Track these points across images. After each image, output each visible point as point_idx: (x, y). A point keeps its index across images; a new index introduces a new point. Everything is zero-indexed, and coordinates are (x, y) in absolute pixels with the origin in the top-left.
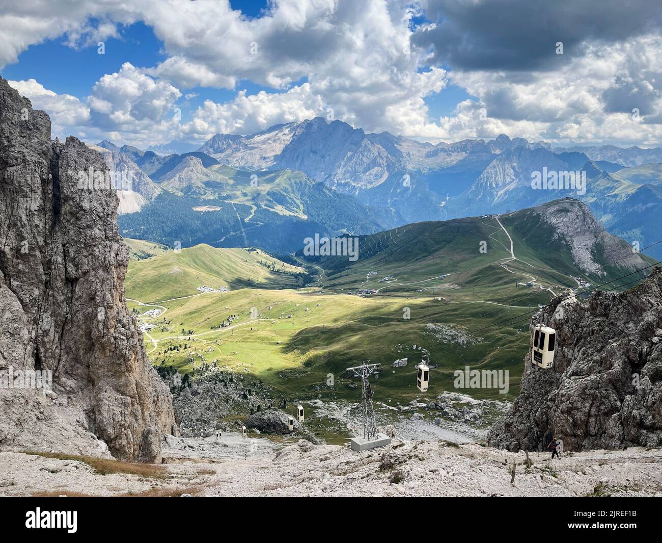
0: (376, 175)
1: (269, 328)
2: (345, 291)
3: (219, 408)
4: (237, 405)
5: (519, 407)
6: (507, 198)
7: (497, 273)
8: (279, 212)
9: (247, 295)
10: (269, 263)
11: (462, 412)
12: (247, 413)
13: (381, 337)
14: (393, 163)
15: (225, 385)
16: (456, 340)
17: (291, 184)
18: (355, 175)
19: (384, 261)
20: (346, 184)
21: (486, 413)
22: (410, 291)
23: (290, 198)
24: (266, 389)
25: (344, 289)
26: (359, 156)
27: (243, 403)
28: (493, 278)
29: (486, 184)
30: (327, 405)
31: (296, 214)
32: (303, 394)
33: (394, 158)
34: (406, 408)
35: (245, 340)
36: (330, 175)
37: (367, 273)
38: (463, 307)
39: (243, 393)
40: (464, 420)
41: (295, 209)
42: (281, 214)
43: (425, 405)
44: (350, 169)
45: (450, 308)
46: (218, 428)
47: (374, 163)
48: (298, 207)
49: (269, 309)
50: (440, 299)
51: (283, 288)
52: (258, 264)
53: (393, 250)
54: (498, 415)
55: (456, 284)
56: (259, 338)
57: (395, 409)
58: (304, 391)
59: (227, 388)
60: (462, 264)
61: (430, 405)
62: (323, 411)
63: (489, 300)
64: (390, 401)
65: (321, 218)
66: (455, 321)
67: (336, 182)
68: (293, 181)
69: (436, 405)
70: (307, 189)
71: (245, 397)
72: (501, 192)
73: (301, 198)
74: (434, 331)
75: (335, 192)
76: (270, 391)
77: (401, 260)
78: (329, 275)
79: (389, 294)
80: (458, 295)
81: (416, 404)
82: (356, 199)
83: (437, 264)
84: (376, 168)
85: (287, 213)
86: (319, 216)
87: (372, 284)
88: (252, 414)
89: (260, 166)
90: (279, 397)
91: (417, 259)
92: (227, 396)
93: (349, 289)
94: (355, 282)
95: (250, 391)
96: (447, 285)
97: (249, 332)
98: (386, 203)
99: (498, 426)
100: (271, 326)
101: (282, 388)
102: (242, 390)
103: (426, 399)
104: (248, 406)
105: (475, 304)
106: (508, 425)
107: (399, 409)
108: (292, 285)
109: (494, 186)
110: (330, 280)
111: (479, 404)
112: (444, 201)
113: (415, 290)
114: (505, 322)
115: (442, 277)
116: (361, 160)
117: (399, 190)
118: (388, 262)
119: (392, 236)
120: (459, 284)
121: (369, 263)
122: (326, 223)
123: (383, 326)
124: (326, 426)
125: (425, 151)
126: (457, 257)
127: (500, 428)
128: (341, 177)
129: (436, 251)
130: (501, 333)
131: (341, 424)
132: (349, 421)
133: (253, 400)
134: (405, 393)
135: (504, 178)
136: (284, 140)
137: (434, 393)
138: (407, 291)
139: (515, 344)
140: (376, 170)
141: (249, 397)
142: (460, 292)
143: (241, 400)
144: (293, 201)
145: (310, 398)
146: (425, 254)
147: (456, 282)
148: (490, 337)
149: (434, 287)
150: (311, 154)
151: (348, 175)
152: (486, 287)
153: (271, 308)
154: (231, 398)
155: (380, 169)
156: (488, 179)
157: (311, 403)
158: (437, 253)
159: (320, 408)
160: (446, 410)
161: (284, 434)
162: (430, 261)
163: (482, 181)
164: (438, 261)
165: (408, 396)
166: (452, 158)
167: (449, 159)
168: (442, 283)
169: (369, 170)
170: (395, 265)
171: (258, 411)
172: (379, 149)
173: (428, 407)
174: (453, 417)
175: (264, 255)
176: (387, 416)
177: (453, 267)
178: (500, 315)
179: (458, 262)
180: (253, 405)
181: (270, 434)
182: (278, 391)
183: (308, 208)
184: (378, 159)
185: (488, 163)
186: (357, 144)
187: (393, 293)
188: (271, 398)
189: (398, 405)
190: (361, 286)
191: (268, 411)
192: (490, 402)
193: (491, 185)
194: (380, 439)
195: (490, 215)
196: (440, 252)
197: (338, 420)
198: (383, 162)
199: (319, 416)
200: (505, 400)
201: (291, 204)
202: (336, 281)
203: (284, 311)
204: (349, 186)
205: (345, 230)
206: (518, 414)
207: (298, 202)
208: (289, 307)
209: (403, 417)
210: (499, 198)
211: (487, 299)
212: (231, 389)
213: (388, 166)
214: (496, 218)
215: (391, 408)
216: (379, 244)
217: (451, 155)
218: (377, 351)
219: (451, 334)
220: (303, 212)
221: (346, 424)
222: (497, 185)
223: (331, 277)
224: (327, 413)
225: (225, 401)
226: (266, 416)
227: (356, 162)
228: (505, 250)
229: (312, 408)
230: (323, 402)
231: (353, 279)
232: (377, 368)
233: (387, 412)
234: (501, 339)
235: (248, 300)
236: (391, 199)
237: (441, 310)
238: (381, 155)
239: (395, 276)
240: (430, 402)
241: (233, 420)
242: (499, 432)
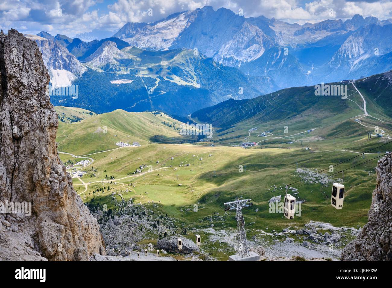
0: (254, 51)
1: (172, 174)
2: (231, 144)
3: (135, 235)
4: (149, 232)
5: (367, 232)
6: (361, 67)
7: (353, 127)
8: (178, 83)
9: (155, 149)
10: (171, 123)
11: (325, 237)
12: (157, 238)
13: (260, 180)
14: (268, 41)
15: (140, 217)
16: (320, 181)
17: (187, 59)
18: (237, 51)
19: (262, 120)
20: (231, 59)
21: (343, 237)
22: (283, 143)
23: (186, 71)
24: (171, 220)
25: (231, 143)
26: (241, 36)
27: (153, 231)
28: (350, 131)
29: (344, 56)
30: (218, 232)
31: (191, 84)
32: (199, 224)
33: (269, 36)
34: (280, 234)
35: (154, 183)
36: (218, 52)
37: (249, 130)
38: (325, 155)
39: (153, 223)
40: (326, 243)
41: (190, 79)
42: (179, 84)
43: (295, 231)
44: (233, 46)
45: (315, 156)
46: (135, 249)
47: (253, 41)
48: (192, 78)
49: (172, 159)
50: (307, 149)
51: (182, 143)
52: (162, 124)
53: (269, 111)
54: (353, 239)
55: (320, 136)
56: (164, 182)
57: (271, 234)
58: (200, 222)
59: (141, 220)
60: (325, 121)
61: (299, 231)
62: (215, 237)
63: (345, 149)
64: (267, 229)
65: (211, 86)
66: (320, 166)
67: (223, 57)
68: (188, 58)
69: (304, 231)
70: (199, 63)
71: (155, 226)
72: (357, 62)
73: (195, 71)
74: (302, 174)
75: (222, 65)
76: (173, 222)
77: (276, 118)
78: (218, 132)
79: (266, 145)
80: (321, 145)
81: (288, 231)
82: (239, 71)
83: (304, 121)
84: (255, 45)
85: (184, 83)
86: (209, 85)
87: (253, 138)
88: (160, 239)
89: (162, 47)
90: (181, 226)
91: (289, 118)
92: (141, 226)
93: (235, 142)
94: (239, 136)
95: (158, 222)
96: (312, 138)
97: (156, 177)
98: (263, 72)
99: (350, 247)
100: (173, 172)
101: (183, 220)
102: (153, 221)
103: (296, 227)
104: (157, 233)
105: (335, 152)
106: (358, 246)
107: (275, 235)
108: (189, 140)
109: (350, 57)
110: (219, 135)
111: (338, 231)
112: (310, 70)
113: (287, 142)
114: (359, 166)
115: (308, 131)
116: (243, 39)
117: (273, 63)
118: (265, 121)
119: (268, 99)
120: (322, 137)
121: (250, 122)
122: (215, 90)
123: (262, 171)
124: (218, 248)
125: (294, 30)
126: (320, 115)
127: (352, 248)
128: (226, 53)
129: (304, 110)
130: (356, 174)
131: (230, 246)
132: (236, 244)
133: (161, 229)
134: (279, 223)
135: (359, 50)
136: (180, 25)
137: (302, 222)
138: (281, 143)
139: (368, 183)
140: (254, 47)
141: (157, 226)
142: (323, 143)
143: (152, 228)
144: (189, 73)
145: (205, 227)
146: (295, 113)
147: (320, 135)
148: (347, 177)
149: (302, 139)
150: (202, 36)
151: (232, 51)
152: (344, 138)
153: (173, 158)
154: (144, 227)
155: (258, 46)
156: (345, 51)
157: (206, 230)
158: (304, 112)
159: (212, 234)
160: (312, 235)
161: (185, 254)
162: (298, 118)
163: (341, 54)
164: (306, 118)
165: (282, 225)
166: (316, 36)
167: (313, 36)
168: (309, 136)
169: (249, 46)
170: (270, 122)
171: (165, 237)
172: (257, 30)
173: (297, 233)
174: (317, 241)
175: (167, 117)
176: (265, 240)
177: (318, 123)
178: (355, 161)
179: (322, 119)
180: (161, 232)
181: (174, 254)
182: (180, 222)
183: (200, 79)
184: (256, 37)
185: (345, 38)
186: (239, 27)
187: (269, 145)
188: (175, 227)
189: (273, 232)
190: (244, 140)
191: (173, 237)
192: (346, 229)
193: (348, 56)
194: (251, 256)
195: (347, 81)
196: (307, 112)
197: (226, 244)
198: (260, 40)
199: (213, 241)
200: (359, 227)
201: (187, 76)
202: (224, 137)
203: (183, 160)
204: (233, 60)
205: (231, 96)
206: (366, 237)
207: (192, 74)
208: (187, 157)
209: (278, 241)
210: (354, 66)
211: (345, 148)
212: (144, 221)
213: (264, 44)
214: (352, 83)
215: (268, 234)
216: (258, 106)
217: (315, 33)
218: (257, 190)
219: (316, 176)
220: (197, 82)
221: (233, 246)
222: (353, 56)
223: (220, 133)
224: (218, 238)
225: (140, 229)
226: (171, 241)
227: (238, 41)
228: (359, 109)
229: (206, 234)
230: (215, 230)
231: (237, 135)
232: (248, 203)
233: (265, 237)
234: (355, 179)
235: (155, 153)
236: (268, 69)
237: (308, 158)
238: (259, 34)
239: (271, 131)
240: (299, 229)
241: (146, 243)
242: (351, 251)
